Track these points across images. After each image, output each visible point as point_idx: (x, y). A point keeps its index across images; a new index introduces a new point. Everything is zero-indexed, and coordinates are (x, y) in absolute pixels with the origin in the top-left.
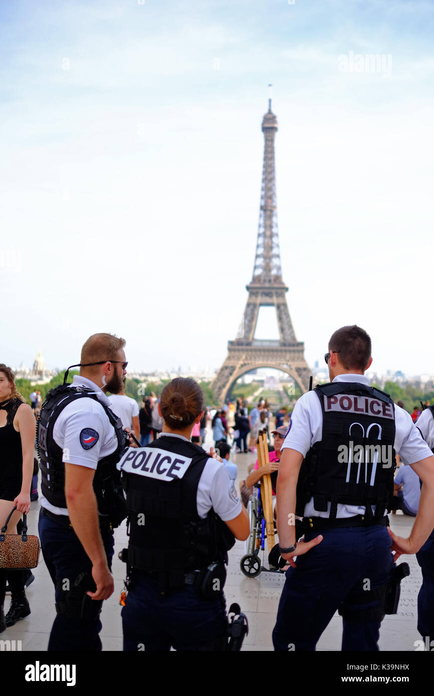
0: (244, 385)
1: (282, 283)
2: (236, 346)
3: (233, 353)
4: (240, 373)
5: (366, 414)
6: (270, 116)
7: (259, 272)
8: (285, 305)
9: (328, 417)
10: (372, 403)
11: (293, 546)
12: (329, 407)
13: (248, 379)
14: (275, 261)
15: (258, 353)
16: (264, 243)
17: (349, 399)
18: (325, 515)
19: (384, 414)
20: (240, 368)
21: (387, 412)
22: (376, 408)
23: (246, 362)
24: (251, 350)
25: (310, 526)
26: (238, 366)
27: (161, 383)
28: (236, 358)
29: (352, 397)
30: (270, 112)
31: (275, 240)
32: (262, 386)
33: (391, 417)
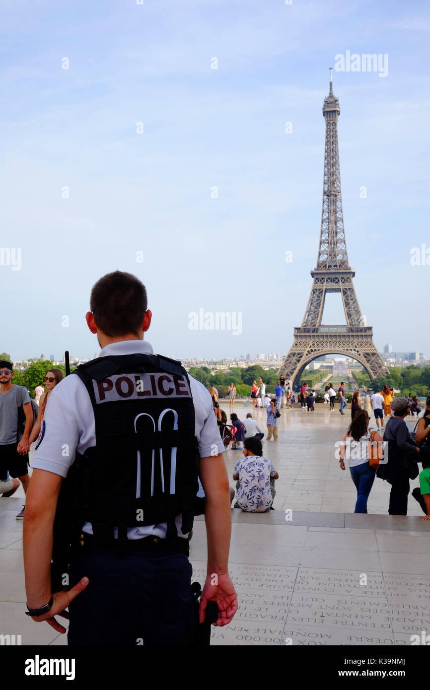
0: (312, 372)
1: (348, 268)
2: (302, 333)
3: (299, 340)
4: (308, 360)
5: (155, 397)
6: (332, 100)
7: (324, 257)
8: (352, 290)
10: (161, 379)
11: (47, 605)
12: (102, 397)
13: (316, 365)
14: (340, 246)
15: (325, 339)
16: (328, 229)
17: (127, 380)
19: (179, 392)
20: (307, 355)
21: (181, 389)
22: (167, 386)
23: (313, 349)
24: (318, 337)
26: (305, 353)
28: (303, 345)
29: (132, 376)
30: (331, 96)
31: (340, 224)
32: (331, 372)
33: (188, 395)
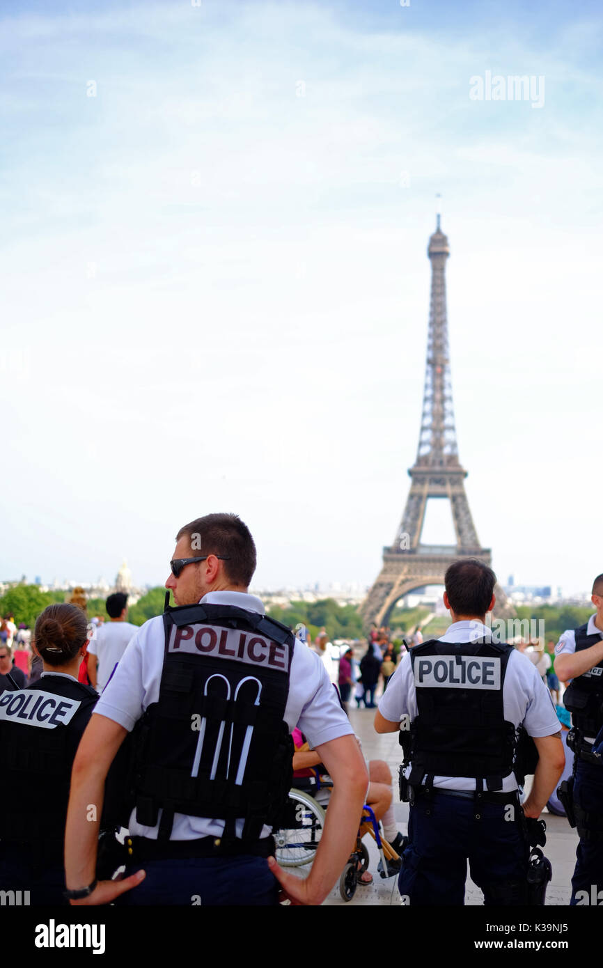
0: (406, 610)
1: (458, 465)
2: (393, 555)
3: (390, 564)
4: (400, 593)
5: (239, 659)
6: (439, 237)
7: (426, 450)
8: (463, 496)
9: (173, 661)
10: (253, 642)
11: (87, 888)
12: (177, 645)
13: (413, 601)
14: (448, 435)
15: (426, 564)
16: (432, 410)
17: (212, 633)
18: (152, 833)
19: (271, 661)
20: (400, 585)
21: (277, 659)
22: (258, 650)
23: (409, 577)
24: (416, 560)
25: (128, 851)
26: (398, 582)
27: (289, 606)
28: (395, 571)
29: (218, 630)
30: (439, 231)
31: (447, 405)
32: (433, 611)
33: (283, 667)
